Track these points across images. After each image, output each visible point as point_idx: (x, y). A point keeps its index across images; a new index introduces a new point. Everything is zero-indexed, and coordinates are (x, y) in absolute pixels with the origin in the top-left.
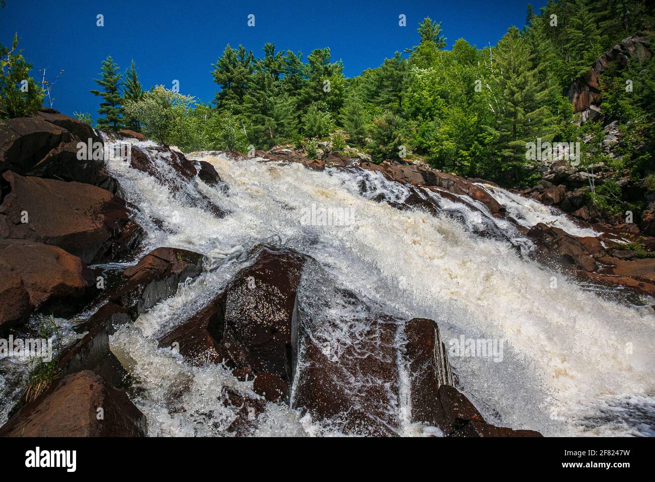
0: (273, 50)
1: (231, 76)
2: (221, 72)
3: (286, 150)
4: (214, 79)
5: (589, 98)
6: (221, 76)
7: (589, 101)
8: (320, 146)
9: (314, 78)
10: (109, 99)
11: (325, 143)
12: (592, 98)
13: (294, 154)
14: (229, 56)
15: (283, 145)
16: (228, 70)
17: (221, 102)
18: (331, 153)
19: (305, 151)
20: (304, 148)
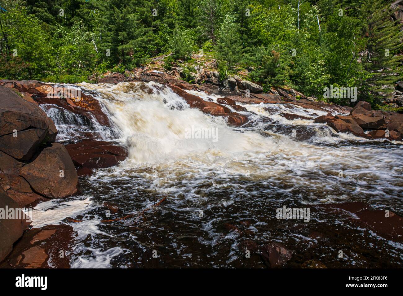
18: (213, 78)
19: (176, 73)
20: (174, 71)
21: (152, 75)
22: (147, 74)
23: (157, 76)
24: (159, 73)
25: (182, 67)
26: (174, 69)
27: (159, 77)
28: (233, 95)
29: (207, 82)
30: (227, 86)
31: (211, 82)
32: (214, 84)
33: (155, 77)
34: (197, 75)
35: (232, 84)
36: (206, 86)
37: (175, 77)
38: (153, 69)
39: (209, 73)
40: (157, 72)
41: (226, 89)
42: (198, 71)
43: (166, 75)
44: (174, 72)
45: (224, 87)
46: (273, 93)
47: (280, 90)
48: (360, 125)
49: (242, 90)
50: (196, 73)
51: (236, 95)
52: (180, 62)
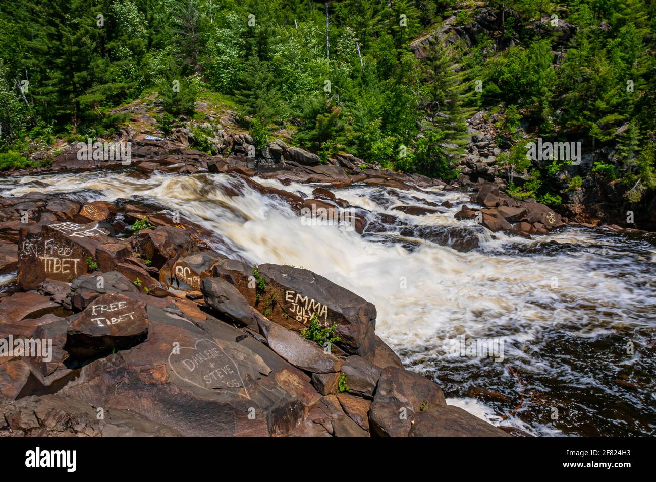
3: (151, 137)
11: (209, 126)
18: (246, 145)
19: (182, 139)
20: (178, 134)
21: (147, 144)
23: (155, 145)
24: (157, 140)
25: (190, 128)
26: (178, 132)
27: (159, 146)
28: (279, 170)
29: (236, 151)
30: (268, 156)
31: (243, 152)
32: (247, 154)
33: (152, 147)
34: (216, 140)
35: (275, 154)
36: (234, 159)
37: (181, 144)
38: (142, 133)
39: (237, 136)
40: (153, 138)
41: (267, 162)
42: (215, 133)
43: (169, 142)
44: (178, 137)
45: (265, 158)
46: (332, 164)
47: (342, 159)
48: (506, 218)
49: (290, 162)
50: (214, 137)
51: (283, 169)
52: (182, 120)
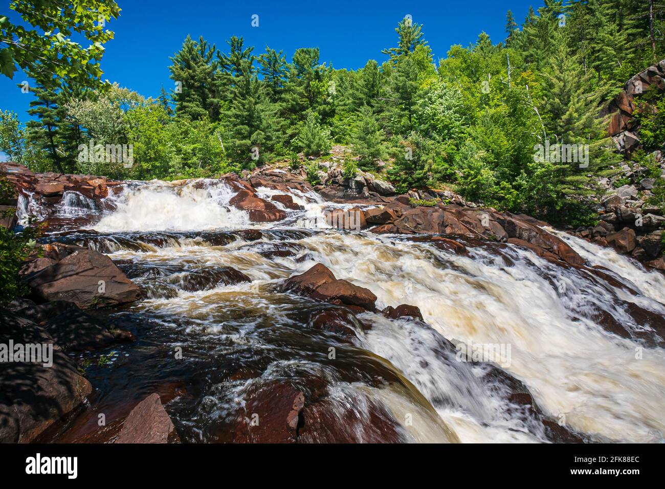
0: (241, 45)
1: (192, 74)
2: (182, 69)
3: (278, 171)
4: (172, 75)
5: (619, 122)
6: (182, 73)
7: (619, 125)
8: (321, 168)
9: (300, 82)
10: (43, 98)
11: (327, 164)
12: (623, 123)
13: (289, 177)
14: (190, 50)
15: (273, 163)
16: (189, 67)
17: (182, 104)
18: (340, 177)
19: (302, 173)
20: (301, 169)
21: (271, 175)
22: (266, 174)
23: (277, 176)
24: (280, 172)
28: (360, 198)
29: (334, 182)
30: (354, 187)
31: (337, 183)
32: (340, 185)
33: (274, 177)
34: (326, 175)
35: (360, 185)
37: (300, 177)
38: (275, 168)
41: (353, 192)
42: (329, 169)
43: (289, 174)
44: (300, 171)
45: (351, 188)
46: (410, 196)
49: (372, 192)
50: (326, 172)
51: (364, 198)
52: (311, 159)
